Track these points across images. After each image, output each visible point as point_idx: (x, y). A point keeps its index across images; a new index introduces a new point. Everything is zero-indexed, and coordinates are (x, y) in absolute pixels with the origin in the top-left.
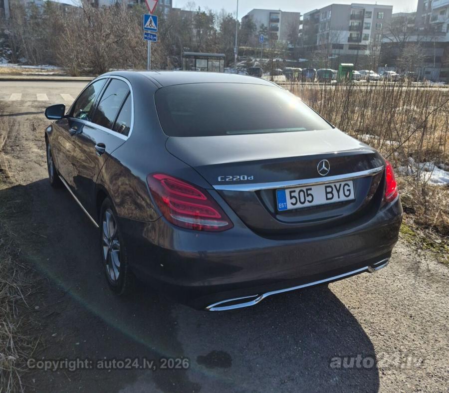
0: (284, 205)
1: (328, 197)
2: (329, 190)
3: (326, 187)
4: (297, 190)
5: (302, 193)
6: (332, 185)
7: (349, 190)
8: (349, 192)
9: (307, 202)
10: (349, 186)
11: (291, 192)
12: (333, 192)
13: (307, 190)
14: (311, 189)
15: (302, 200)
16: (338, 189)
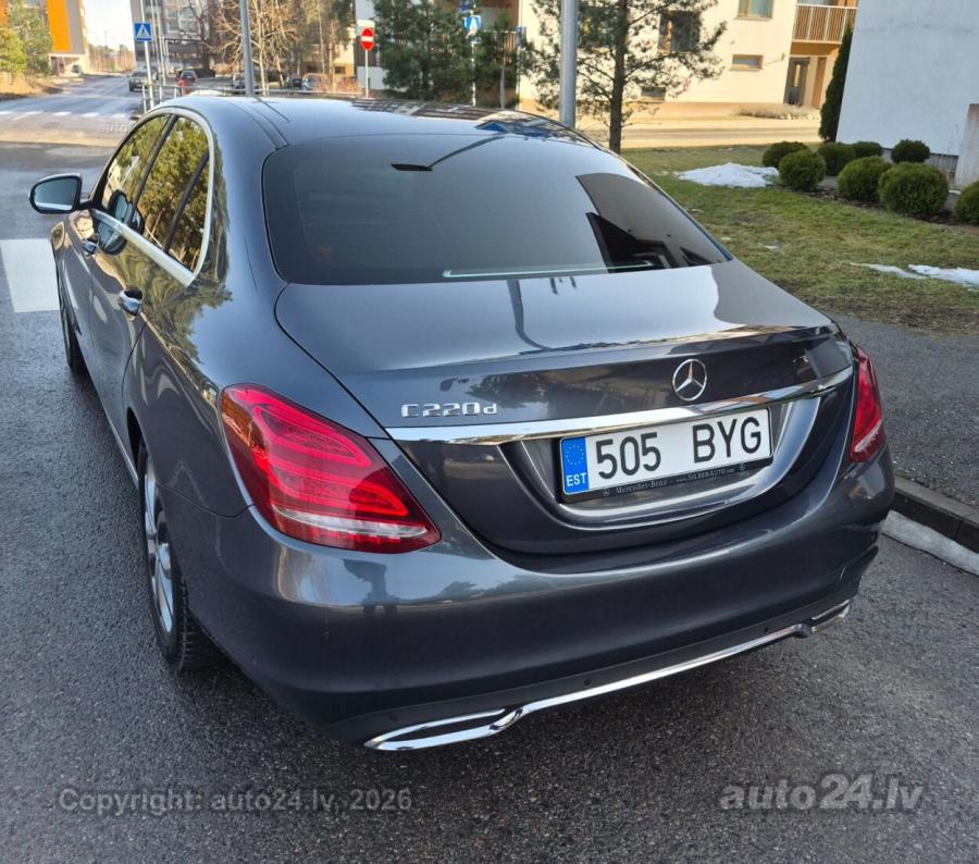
0: (580, 478)
1: (701, 455)
2: (703, 435)
3: (696, 429)
4: (618, 439)
5: (629, 447)
6: (713, 422)
7: (757, 435)
8: (755, 439)
9: (641, 468)
10: (757, 424)
12: (714, 442)
13: (644, 437)
14: (654, 435)
15: (630, 465)
16: (728, 433)
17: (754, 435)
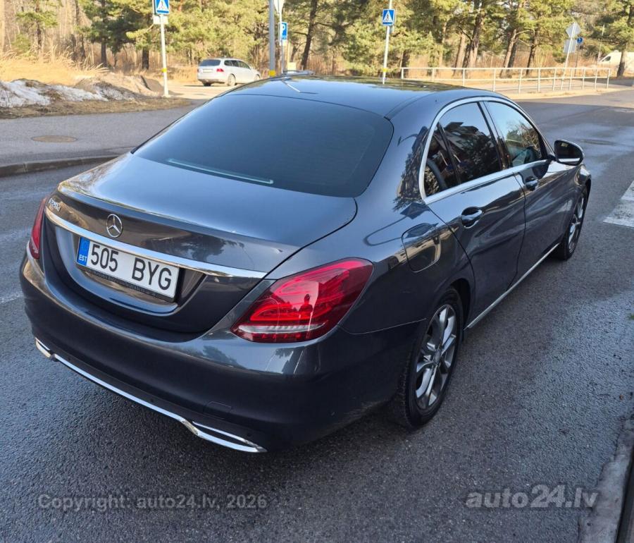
1: (136, 276)
2: (140, 265)
3: (137, 260)
4: (102, 248)
5: (105, 253)
6: (146, 262)
7: (168, 280)
8: (167, 283)
9: (108, 268)
10: (170, 274)
11: (95, 246)
12: (144, 272)
13: (113, 252)
14: (117, 253)
15: (104, 264)
16: (152, 270)
17: (166, 279)
